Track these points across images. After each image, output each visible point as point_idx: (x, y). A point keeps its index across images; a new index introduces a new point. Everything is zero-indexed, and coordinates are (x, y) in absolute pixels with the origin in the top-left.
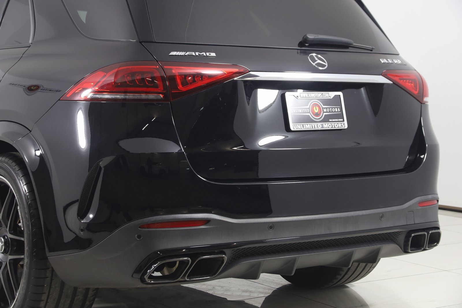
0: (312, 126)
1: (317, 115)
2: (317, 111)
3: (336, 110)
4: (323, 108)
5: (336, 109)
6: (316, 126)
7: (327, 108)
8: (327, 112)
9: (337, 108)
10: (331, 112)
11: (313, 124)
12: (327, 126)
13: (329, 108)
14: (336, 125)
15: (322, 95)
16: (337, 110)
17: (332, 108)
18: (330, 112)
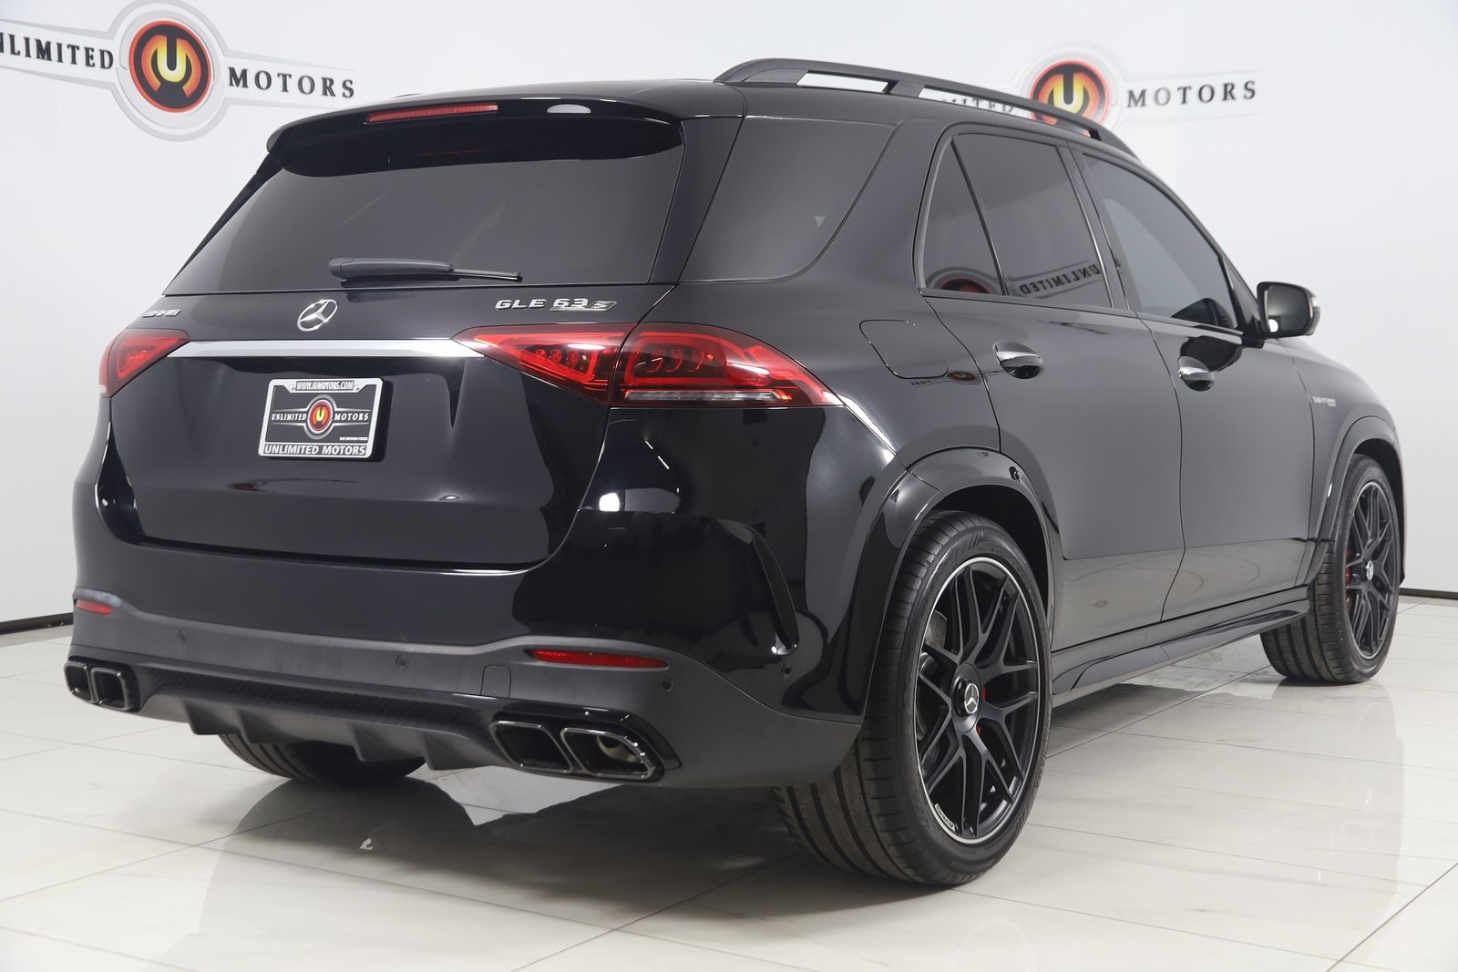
0: (301, 449)
1: (318, 425)
2: (319, 419)
3: (361, 418)
4: (334, 412)
5: (361, 415)
6: (308, 450)
7: (342, 413)
8: (340, 421)
9: (364, 413)
10: (349, 421)
11: (303, 445)
12: (330, 450)
13: (347, 413)
14: (348, 451)
15: (339, 384)
16: (363, 417)
17: (353, 413)
18: (346, 421)
